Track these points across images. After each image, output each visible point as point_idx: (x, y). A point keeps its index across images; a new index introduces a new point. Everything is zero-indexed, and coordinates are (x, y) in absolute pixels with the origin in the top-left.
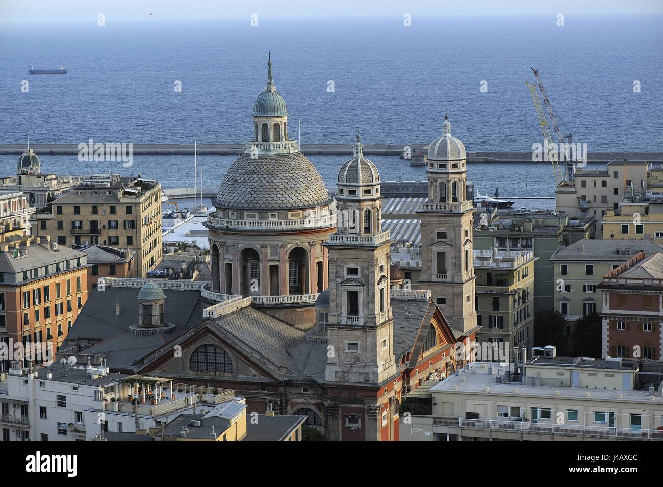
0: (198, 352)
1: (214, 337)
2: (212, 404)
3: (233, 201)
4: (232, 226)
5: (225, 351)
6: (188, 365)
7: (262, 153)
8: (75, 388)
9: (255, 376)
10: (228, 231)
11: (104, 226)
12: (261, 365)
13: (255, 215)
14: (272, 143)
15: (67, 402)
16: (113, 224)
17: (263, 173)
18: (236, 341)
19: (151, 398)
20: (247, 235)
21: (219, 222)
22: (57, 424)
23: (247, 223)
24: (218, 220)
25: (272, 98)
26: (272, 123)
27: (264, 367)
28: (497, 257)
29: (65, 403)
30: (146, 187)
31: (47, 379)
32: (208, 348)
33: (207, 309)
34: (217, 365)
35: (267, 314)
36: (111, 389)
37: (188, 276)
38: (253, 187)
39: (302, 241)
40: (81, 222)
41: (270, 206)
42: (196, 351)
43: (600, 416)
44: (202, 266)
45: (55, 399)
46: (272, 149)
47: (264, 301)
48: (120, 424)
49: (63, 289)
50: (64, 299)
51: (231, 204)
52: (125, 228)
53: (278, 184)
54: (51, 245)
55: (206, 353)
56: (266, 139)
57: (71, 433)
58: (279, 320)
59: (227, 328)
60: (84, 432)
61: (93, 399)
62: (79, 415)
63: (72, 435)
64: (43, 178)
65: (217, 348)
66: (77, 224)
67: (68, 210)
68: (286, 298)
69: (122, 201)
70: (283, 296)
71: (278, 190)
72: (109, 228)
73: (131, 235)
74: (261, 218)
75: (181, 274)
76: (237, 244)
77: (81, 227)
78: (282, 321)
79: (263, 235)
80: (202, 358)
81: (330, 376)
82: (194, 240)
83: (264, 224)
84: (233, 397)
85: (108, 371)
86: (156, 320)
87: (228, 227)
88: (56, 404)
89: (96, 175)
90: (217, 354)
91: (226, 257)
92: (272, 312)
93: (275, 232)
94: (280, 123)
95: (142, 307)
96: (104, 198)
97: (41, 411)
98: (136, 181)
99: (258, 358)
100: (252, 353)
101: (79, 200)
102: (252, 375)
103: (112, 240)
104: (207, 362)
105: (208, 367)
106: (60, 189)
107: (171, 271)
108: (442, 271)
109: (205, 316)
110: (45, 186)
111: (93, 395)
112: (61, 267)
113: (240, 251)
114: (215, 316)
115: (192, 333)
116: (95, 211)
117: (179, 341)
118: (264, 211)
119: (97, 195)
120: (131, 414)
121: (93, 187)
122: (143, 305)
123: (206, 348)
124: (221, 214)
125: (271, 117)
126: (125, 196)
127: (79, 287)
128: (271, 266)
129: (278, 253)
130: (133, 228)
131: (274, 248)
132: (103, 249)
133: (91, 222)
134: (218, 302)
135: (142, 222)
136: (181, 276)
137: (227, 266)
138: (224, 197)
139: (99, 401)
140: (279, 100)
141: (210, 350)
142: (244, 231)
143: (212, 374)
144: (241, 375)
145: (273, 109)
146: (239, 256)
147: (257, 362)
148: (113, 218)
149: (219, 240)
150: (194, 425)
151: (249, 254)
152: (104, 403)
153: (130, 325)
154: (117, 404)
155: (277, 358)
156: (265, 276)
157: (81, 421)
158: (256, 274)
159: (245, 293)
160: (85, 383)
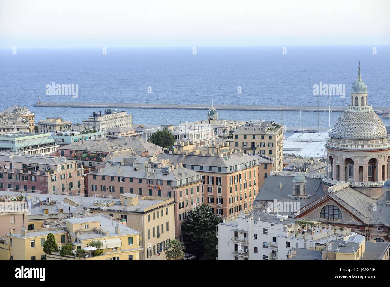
0: (325, 209)
1: (333, 202)
2: (341, 235)
3: (341, 135)
4: (340, 147)
5: (338, 209)
6: (320, 215)
7: (356, 111)
8: (273, 225)
9: (354, 221)
10: (338, 150)
11: (258, 145)
12: (357, 216)
13: (352, 142)
14: (360, 106)
15: (268, 232)
16: (263, 144)
17: (356, 121)
18: (344, 204)
19: (310, 231)
20: (348, 151)
21: (334, 145)
22: (262, 243)
23: (348, 146)
24: (333, 144)
25: (361, 84)
26: (360, 97)
27: (359, 217)
29: (267, 232)
31: (258, 220)
32: (330, 207)
33: (330, 187)
34: (334, 215)
35: (357, 191)
36: (290, 226)
37: (303, 170)
38: (351, 128)
39: (375, 155)
40: (247, 143)
41: (360, 138)
42: (324, 208)
44: (310, 166)
45: (262, 230)
46: (360, 109)
47: (356, 184)
48: (297, 244)
49: (248, 176)
50: (248, 180)
51: (340, 136)
52: (268, 146)
53: (364, 127)
54: (242, 154)
55: (329, 209)
56: (357, 105)
57: (270, 247)
58: (363, 194)
59: (340, 197)
60: (278, 247)
61: (283, 231)
62: (274, 239)
63: (270, 248)
64: (220, 121)
65: (334, 207)
66: (245, 144)
67: (241, 137)
69: (267, 133)
70: (366, 182)
71: (364, 129)
72: (261, 146)
73: (271, 150)
74: (355, 143)
75: (300, 169)
76: (343, 156)
77: (247, 146)
78: (365, 195)
79: (357, 152)
80: (327, 212)
82: (293, 153)
83: (357, 146)
84: (351, 232)
85: (287, 217)
86: (302, 192)
87: (338, 148)
88: (263, 233)
89: (253, 120)
90: (334, 210)
91: (337, 162)
92: (360, 190)
93: (362, 150)
94: (364, 97)
95: (295, 186)
96: (258, 131)
97: (255, 236)
98: (272, 124)
99: (355, 212)
100: (352, 210)
101: (246, 132)
102: (353, 221)
103: (262, 152)
104: (329, 214)
105: (330, 216)
106: (229, 127)
107: (295, 168)
109: (329, 191)
110: (222, 125)
111: (283, 229)
112: (247, 165)
113: (344, 159)
114: (334, 191)
115: (322, 200)
116: (254, 137)
117: (315, 203)
118: (356, 140)
119: (255, 130)
120: (302, 239)
121: (253, 126)
122: (295, 185)
123: (329, 207)
124: (334, 141)
125: (360, 94)
126: (269, 131)
127: (255, 175)
128: (360, 167)
129: (363, 161)
130: (272, 146)
131: (362, 158)
132: (261, 156)
133: (252, 143)
134: (334, 185)
135: (277, 144)
136: (300, 171)
137: (337, 167)
138: (336, 133)
139: (285, 232)
140: (364, 85)
141: (331, 208)
142: (347, 150)
143: (332, 220)
144: (347, 220)
145: (361, 90)
146: (343, 162)
147: (355, 214)
148: (263, 141)
149: (333, 154)
150: (341, 246)
151: (349, 161)
152: (288, 233)
153: (288, 194)
154: (295, 234)
155: (365, 213)
156: (356, 172)
157: (275, 242)
158: (351, 171)
159: (346, 180)
160: (277, 223)
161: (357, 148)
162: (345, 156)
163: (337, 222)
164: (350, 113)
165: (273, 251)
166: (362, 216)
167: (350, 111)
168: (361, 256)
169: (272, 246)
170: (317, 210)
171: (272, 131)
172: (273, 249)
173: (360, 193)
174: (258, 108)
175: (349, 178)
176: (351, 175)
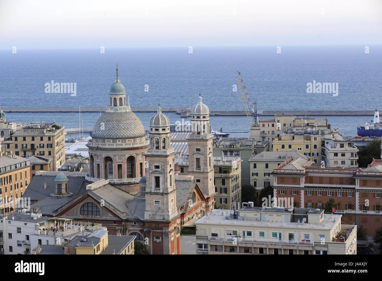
0: (84, 206)
1: (91, 199)
2: (91, 231)
3: (100, 134)
4: (100, 146)
5: (97, 205)
6: (79, 212)
7: (114, 112)
8: (26, 224)
9: (111, 217)
10: (98, 149)
11: (37, 147)
12: (114, 212)
13: (110, 141)
14: (118, 107)
16: (42, 145)
17: (114, 121)
19: (62, 228)
20: (107, 150)
22: (17, 242)
23: (107, 145)
24: (93, 144)
25: (118, 86)
26: (118, 97)
27: (115, 213)
28: (224, 160)
29: (21, 231)
30: (58, 128)
31: (12, 220)
33: (88, 185)
34: (93, 212)
35: (116, 188)
36: (43, 224)
37: (78, 170)
38: (110, 128)
39: (133, 153)
40: (26, 145)
41: (118, 137)
43: (275, 235)
44: (84, 165)
45: (16, 229)
46: (118, 110)
47: (115, 181)
48: (48, 241)
49: (18, 176)
50: (19, 181)
51: (99, 136)
52: (48, 147)
53: (121, 126)
54: (13, 155)
55: (88, 206)
56: (115, 105)
58: (122, 190)
59: (98, 194)
60: (30, 245)
61: (35, 229)
62: (28, 237)
63: (24, 246)
64: (7, 123)
65: (93, 204)
66: (25, 146)
67: (20, 139)
68: (125, 180)
69: (46, 134)
70: (124, 179)
71: (121, 129)
72: (40, 147)
73: (50, 151)
74: (113, 142)
75: (75, 169)
76: (102, 155)
77: (26, 147)
78: (124, 191)
79: (114, 150)
80: (86, 209)
81: (147, 217)
82: (80, 153)
83: (115, 145)
84: (101, 227)
85: (41, 216)
86: (64, 191)
87: (98, 147)
88: (17, 232)
89: (33, 122)
90: (93, 207)
91: (97, 161)
92: (119, 187)
93: (120, 149)
94: (122, 97)
96: (37, 133)
97: (9, 235)
98: (53, 125)
99: (112, 208)
100: (109, 206)
101: (25, 134)
103: (41, 153)
104: (88, 211)
105: (89, 213)
106: (16, 129)
107: (70, 168)
108: (198, 167)
109: (87, 189)
110: (9, 127)
111: (34, 227)
112: (17, 166)
113: (104, 158)
114: (92, 188)
115: (81, 197)
116: (33, 139)
117: (75, 201)
118: (115, 139)
119: (34, 132)
120: (52, 236)
121: (32, 128)
122: (58, 184)
123: (88, 204)
124: (94, 140)
125: (118, 95)
126: (48, 132)
127: (26, 176)
128: (118, 165)
129: (121, 159)
130: (51, 147)
131: (120, 156)
132: (37, 157)
133: (31, 145)
134: (93, 182)
135: (56, 145)
136: (75, 170)
137: (98, 165)
138: (96, 132)
139: (37, 230)
140: (121, 86)
141: (90, 205)
142: (106, 148)
143: (91, 216)
144: (104, 216)
145: (119, 91)
146: (103, 160)
147: (112, 210)
148: (42, 142)
149: (94, 153)
150: (83, 241)
151: (108, 159)
152: (39, 231)
153: (51, 193)
154: (46, 231)
155: (122, 209)
156: (115, 170)
157: (29, 240)
158: (111, 169)
159: (106, 178)
160: (30, 221)
161: (115, 147)
162: (104, 154)
163: (96, 218)
164: (109, 113)
165: (26, 249)
166: (119, 211)
167: (109, 112)
168: (103, 250)
169: (26, 244)
170: (76, 208)
171: (51, 132)
172: (26, 247)
173: (119, 190)
174: (61, 110)
175: (109, 176)
176: (111, 173)
